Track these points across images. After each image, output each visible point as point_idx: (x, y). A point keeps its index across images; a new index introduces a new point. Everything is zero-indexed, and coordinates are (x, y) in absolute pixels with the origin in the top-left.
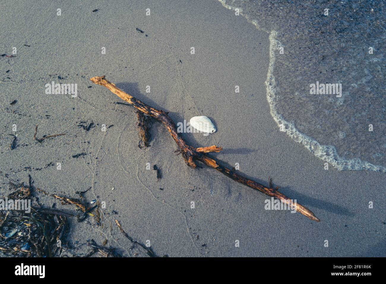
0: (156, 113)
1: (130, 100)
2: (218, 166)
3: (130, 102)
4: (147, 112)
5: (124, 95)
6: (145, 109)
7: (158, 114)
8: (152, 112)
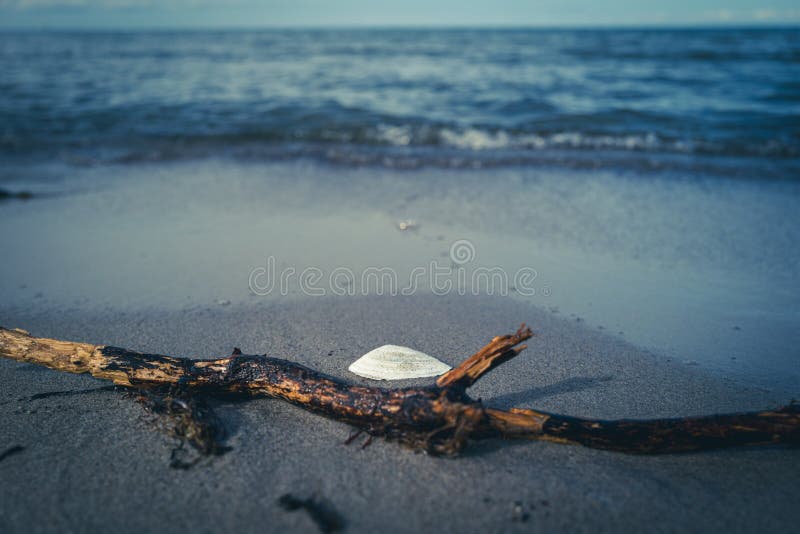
0: (217, 362)
1: (98, 354)
2: (547, 417)
3: (98, 362)
4: (180, 371)
5: (71, 348)
6: (168, 366)
7: (227, 361)
8: (200, 364)
